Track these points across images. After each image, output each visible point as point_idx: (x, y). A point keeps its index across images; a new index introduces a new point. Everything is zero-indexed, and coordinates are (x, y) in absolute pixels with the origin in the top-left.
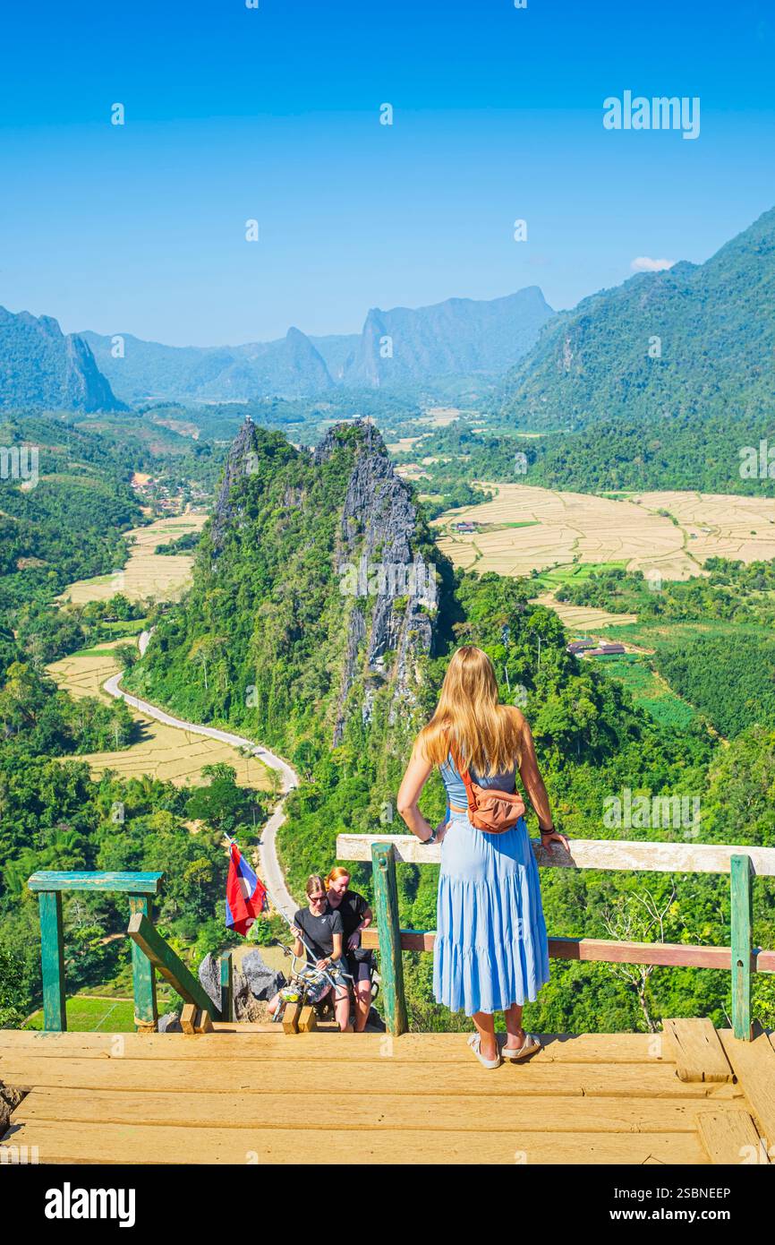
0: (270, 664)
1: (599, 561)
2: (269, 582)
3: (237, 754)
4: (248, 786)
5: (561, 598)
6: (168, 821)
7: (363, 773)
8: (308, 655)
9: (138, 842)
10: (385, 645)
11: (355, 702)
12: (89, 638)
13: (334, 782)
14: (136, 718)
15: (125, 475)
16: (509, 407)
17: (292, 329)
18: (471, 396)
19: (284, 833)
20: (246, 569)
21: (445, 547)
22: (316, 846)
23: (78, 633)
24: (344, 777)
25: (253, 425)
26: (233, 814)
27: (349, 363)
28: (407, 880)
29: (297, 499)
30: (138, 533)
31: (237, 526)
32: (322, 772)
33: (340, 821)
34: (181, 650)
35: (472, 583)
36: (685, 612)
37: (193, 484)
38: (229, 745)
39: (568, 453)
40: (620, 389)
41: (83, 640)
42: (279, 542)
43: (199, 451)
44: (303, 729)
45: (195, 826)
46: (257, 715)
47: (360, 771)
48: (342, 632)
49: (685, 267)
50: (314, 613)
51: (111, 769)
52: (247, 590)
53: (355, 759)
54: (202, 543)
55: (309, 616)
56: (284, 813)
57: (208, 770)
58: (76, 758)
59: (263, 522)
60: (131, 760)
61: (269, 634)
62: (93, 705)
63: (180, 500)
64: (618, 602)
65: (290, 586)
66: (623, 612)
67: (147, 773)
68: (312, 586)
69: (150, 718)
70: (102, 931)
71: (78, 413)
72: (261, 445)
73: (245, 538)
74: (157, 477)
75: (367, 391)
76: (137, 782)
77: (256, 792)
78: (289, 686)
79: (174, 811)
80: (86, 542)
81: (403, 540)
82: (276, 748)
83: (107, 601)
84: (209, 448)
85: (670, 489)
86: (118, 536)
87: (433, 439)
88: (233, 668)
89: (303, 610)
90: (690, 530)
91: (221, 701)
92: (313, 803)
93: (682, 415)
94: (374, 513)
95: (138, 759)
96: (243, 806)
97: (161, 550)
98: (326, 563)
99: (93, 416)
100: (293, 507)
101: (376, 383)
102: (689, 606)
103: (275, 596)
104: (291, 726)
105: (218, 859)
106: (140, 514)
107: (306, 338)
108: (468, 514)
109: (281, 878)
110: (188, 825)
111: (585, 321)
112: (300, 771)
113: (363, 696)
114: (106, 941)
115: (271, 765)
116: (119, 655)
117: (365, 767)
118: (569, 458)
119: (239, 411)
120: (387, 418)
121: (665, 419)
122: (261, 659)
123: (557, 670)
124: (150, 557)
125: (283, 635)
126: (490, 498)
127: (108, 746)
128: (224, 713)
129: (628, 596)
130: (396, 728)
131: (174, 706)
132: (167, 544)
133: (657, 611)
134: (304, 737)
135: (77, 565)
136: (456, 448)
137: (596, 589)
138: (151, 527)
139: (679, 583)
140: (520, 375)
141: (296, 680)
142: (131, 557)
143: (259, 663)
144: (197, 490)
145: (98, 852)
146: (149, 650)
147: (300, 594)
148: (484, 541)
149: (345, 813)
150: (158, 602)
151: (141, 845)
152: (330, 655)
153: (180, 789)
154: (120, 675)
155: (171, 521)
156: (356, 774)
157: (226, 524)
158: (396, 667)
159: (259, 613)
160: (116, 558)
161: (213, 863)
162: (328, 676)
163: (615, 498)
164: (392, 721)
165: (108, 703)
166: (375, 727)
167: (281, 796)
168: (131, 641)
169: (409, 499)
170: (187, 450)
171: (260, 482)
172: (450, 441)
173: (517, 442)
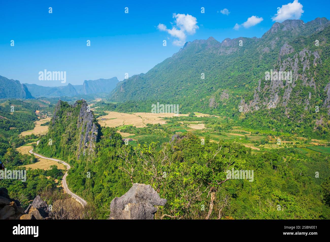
0: (64, 146)
1: (128, 125)
2: (64, 130)
3: (58, 163)
4: (60, 169)
5: (121, 131)
6: (43, 177)
7: (83, 165)
8: (72, 143)
9: (36, 181)
10: (87, 141)
11: (82, 151)
12: (26, 142)
13: (78, 167)
14: (36, 157)
15: (34, 111)
16: (111, 98)
17: (69, 84)
18: (104, 96)
19: (67, 177)
20: (59, 128)
21: (99, 123)
22: (74, 179)
23: (23, 142)
24: (80, 166)
25: (61, 101)
26: (57, 174)
27: (80, 90)
28: (92, 184)
29: (70, 114)
30: (37, 122)
31: (58, 120)
32: (75, 165)
33: (79, 174)
34: (46, 144)
35: (104, 129)
36: (143, 133)
37: (49, 112)
38: (56, 161)
39: (122, 106)
40: (131, 95)
41: (25, 143)
42: (66, 122)
43: (50, 106)
44: (71, 157)
45: (48, 178)
46: (62, 155)
47: (83, 164)
48: (79, 139)
49: (142, 74)
50: (73, 136)
51: (31, 168)
52: (60, 132)
53: (82, 162)
54: (50, 123)
55: (72, 136)
56: (67, 174)
57: (52, 166)
58: (22, 166)
59: (63, 119)
60: (35, 166)
61: (64, 140)
62: (26, 155)
63: (46, 115)
64: (131, 132)
65: (68, 131)
66: (132, 133)
67: (38, 168)
68: (73, 130)
69: (39, 157)
70: (28, 200)
71: (24, 99)
72: (62, 104)
73: (59, 122)
74: (41, 111)
75: (84, 95)
76: (36, 170)
77: (62, 170)
78: (68, 150)
79: (44, 175)
80: (25, 124)
81: (91, 121)
82: (66, 161)
83: (30, 135)
84: (52, 105)
85: (140, 112)
86: (33, 123)
87: (97, 104)
88: (57, 147)
89: (71, 135)
90: (144, 119)
91: (54, 153)
92: (73, 171)
93: (142, 99)
94: (85, 116)
95: (37, 165)
96: (59, 173)
97: (42, 125)
98: (76, 126)
99: (27, 100)
100: (69, 116)
101: (86, 94)
102: (144, 132)
103: (65, 133)
104: (69, 157)
105: (53, 183)
106: (37, 118)
107: (72, 85)
108: (104, 117)
109: (67, 186)
110: (47, 177)
111: (125, 83)
112: (71, 165)
113: (83, 150)
114: (29, 202)
115: (65, 165)
116: (32, 145)
117: (84, 164)
118: (122, 107)
119: (58, 99)
120: (88, 100)
121: (139, 100)
122: (63, 145)
123: (120, 144)
124: (39, 126)
125: (67, 140)
126: (108, 114)
127: (30, 163)
128: (55, 155)
129: (133, 130)
130: (90, 156)
131: (44, 155)
132: (43, 124)
133: (138, 133)
134: (71, 159)
135: (23, 128)
136: (101, 105)
137: (127, 129)
138: (40, 121)
139: (142, 128)
140: (113, 92)
141: (70, 148)
142: (35, 126)
143: (62, 145)
144: (50, 114)
145: (27, 184)
146: (39, 144)
147: (70, 132)
148: (107, 122)
149: (80, 173)
150: (41, 135)
151: (37, 182)
152: (77, 143)
153: (45, 170)
154: (33, 149)
155: (44, 119)
156: (82, 165)
157: (55, 119)
158: (90, 145)
159: (62, 136)
160: (32, 127)
161: (52, 184)
162: (76, 147)
163: (131, 114)
164: (89, 155)
165: (30, 155)
166: (86, 156)
167: (67, 170)
168: (35, 143)
169: (92, 114)
170: (47, 106)
171: (62, 111)
172: (100, 104)
173: (112, 104)
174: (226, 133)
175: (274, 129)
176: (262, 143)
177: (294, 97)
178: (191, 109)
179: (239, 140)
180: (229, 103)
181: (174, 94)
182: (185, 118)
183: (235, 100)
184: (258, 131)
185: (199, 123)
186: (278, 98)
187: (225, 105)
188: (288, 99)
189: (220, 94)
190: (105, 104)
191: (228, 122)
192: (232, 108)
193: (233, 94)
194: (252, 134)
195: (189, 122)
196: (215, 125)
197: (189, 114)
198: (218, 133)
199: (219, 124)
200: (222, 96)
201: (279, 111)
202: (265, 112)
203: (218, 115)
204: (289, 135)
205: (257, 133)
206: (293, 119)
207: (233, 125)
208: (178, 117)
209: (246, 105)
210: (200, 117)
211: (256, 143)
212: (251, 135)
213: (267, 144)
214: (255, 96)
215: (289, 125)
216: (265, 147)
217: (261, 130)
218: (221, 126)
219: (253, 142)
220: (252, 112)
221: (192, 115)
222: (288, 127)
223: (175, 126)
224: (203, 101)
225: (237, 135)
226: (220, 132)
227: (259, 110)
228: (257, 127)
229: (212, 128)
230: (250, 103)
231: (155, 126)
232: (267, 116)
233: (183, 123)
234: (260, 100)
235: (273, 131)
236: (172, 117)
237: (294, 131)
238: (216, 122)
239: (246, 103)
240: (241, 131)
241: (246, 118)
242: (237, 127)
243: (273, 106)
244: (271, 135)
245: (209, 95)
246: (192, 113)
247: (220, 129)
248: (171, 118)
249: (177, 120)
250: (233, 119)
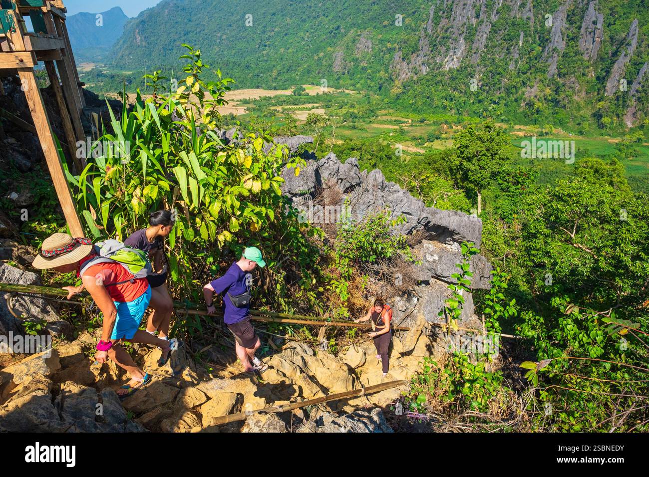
16: (116, 61)
18: (99, 57)
40: (162, 51)
111: (143, 22)
136: (96, 80)
140: (119, 46)
172: (93, 77)
173: (122, 76)
174: (366, 125)
175: (453, 111)
176: (429, 140)
177: (493, 44)
178: (298, 77)
179: (389, 136)
180: (373, 62)
181: (257, 46)
182: (284, 98)
183: (384, 54)
184: (425, 116)
185: (313, 108)
186: (463, 47)
187: (365, 65)
188: (482, 46)
189: (354, 42)
190: (104, 76)
191: (369, 102)
192: (379, 71)
193: (381, 41)
194: (414, 124)
195: (293, 107)
196: (344, 110)
197: (292, 90)
198: (349, 126)
199: (352, 106)
200: (358, 45)
201: (465, 72)
202: (439, 78)
203: (351, 88)
204: (478, 120)
205: (422, 122)
206: (487, 88)
207: (379, 107)
208: (270, 98)
209: (405, 64)
210: (315, 94)
211: (420, 141)
212: (412, 126)
213: (439, 140)
214: (421, 43)
215: (480, 102)
216: (433, 147)
217: (430, 113)
218: (356, 111)
219: (414, 139)
220: (415, 78)
221: (299, 92)
222: (477, 105)
223: (265, 116)
224: (319, 59)
225: (386, 126)
226: (355, 122)
227: (428, 74)
228: (424, 109)
229: (339, 116)
230: (412, 60)
231: (223, 119)
232: (443, 86)
233: (281, 110)
234: (432, 51)
235: (451, 115)
236: (258, 99)
237: (488, 113)
238: (347, 102)
239: (403, 59)
240: (393, 119)
241: (403, 93)
242: (386, 112)
243: (453, 65)
244: (446, 122)
245: (332, 45)
246: (299, 86)
247: (354, 116)
248: (256, 100)
249: (268, 105)
250: (381, 95)
